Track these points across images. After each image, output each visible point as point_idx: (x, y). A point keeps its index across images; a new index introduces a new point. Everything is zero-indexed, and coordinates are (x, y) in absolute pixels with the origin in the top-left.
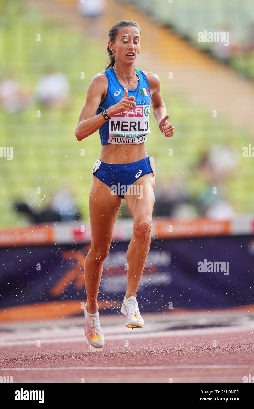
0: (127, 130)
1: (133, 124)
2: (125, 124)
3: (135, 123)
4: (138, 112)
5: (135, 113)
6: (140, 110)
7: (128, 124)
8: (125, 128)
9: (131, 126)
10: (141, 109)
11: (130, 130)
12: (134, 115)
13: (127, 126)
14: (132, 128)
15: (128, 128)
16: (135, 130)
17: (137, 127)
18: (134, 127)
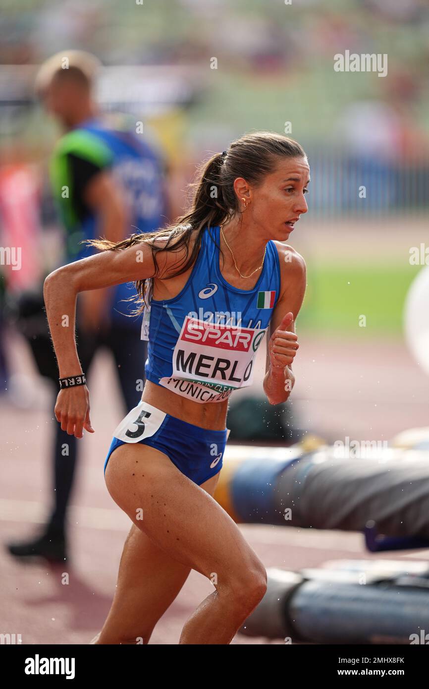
0: (207, 375)
1: (223, 365)
2: (205, 361)
3: (228, 362)
4: (241, 341)
5: (233, 343)
6: (246, 338)
7: (213, 364)
8: (202, 370)
9: (217, 368)
10: (248, 336)
11: (213, 376)
12: (231, 345)
13: (209, 366)
14: (219, 373)
15: (210, 371)
16: (224, 377)
17: (228, 373)
18: (222, 370)
